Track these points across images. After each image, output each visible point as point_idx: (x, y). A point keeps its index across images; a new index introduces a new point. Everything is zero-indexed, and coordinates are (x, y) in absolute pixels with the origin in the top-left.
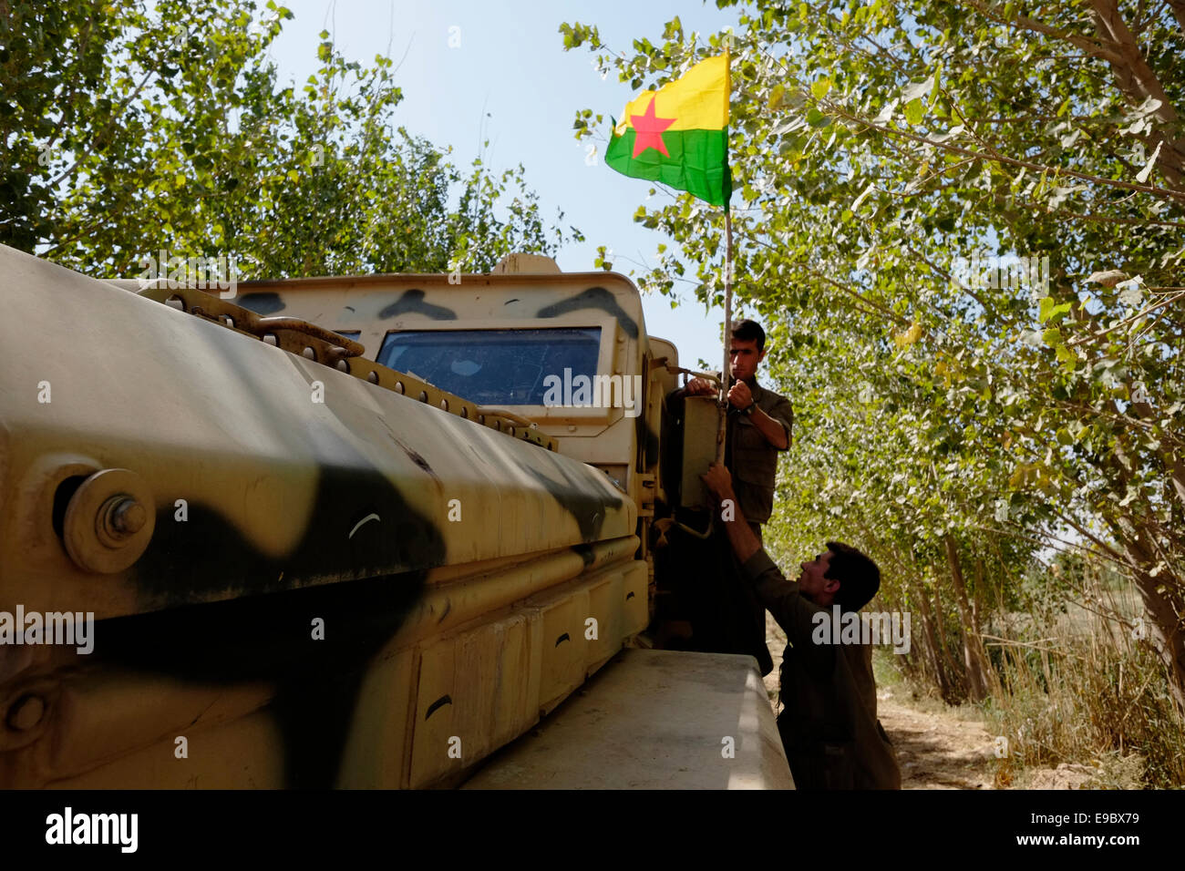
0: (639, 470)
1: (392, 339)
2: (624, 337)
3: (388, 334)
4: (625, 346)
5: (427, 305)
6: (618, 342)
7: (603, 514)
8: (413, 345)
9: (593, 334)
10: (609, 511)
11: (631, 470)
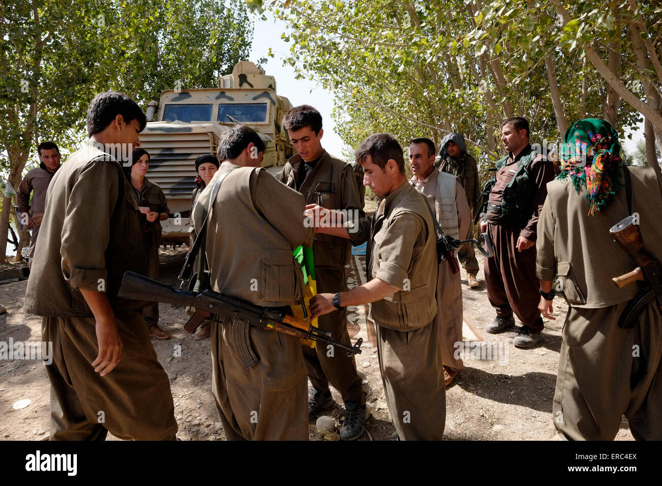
0: (276, 134)
1: (220, 106)
2: (272, 105)
3: (220, 104)
4: (272, 107)
5: (226, 96)
6: (271, 106)
7: (267, 143)
8: (226, 107)
9: (265, 105)
10: (269, 143)
11: (274, 135)
